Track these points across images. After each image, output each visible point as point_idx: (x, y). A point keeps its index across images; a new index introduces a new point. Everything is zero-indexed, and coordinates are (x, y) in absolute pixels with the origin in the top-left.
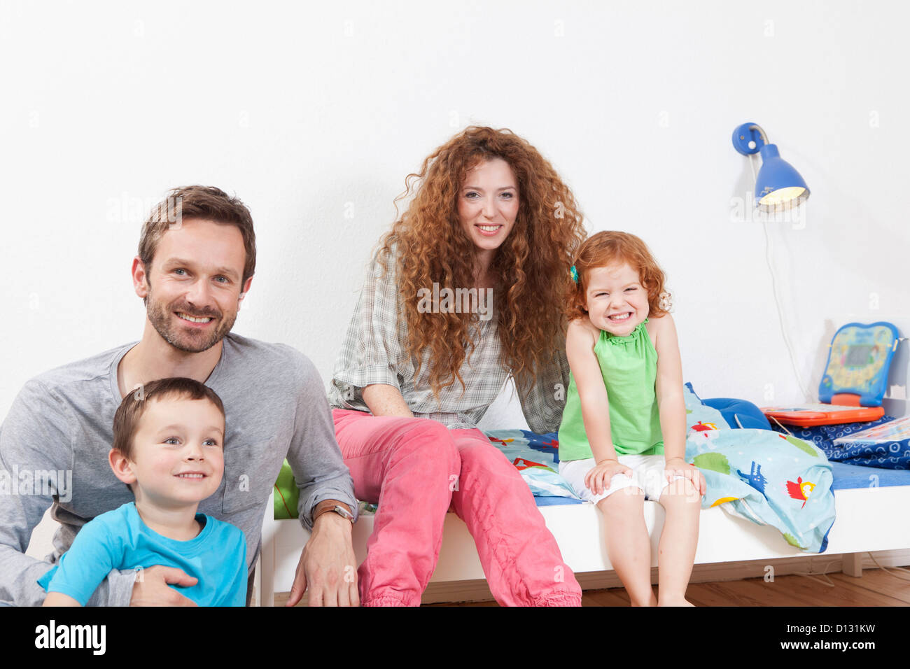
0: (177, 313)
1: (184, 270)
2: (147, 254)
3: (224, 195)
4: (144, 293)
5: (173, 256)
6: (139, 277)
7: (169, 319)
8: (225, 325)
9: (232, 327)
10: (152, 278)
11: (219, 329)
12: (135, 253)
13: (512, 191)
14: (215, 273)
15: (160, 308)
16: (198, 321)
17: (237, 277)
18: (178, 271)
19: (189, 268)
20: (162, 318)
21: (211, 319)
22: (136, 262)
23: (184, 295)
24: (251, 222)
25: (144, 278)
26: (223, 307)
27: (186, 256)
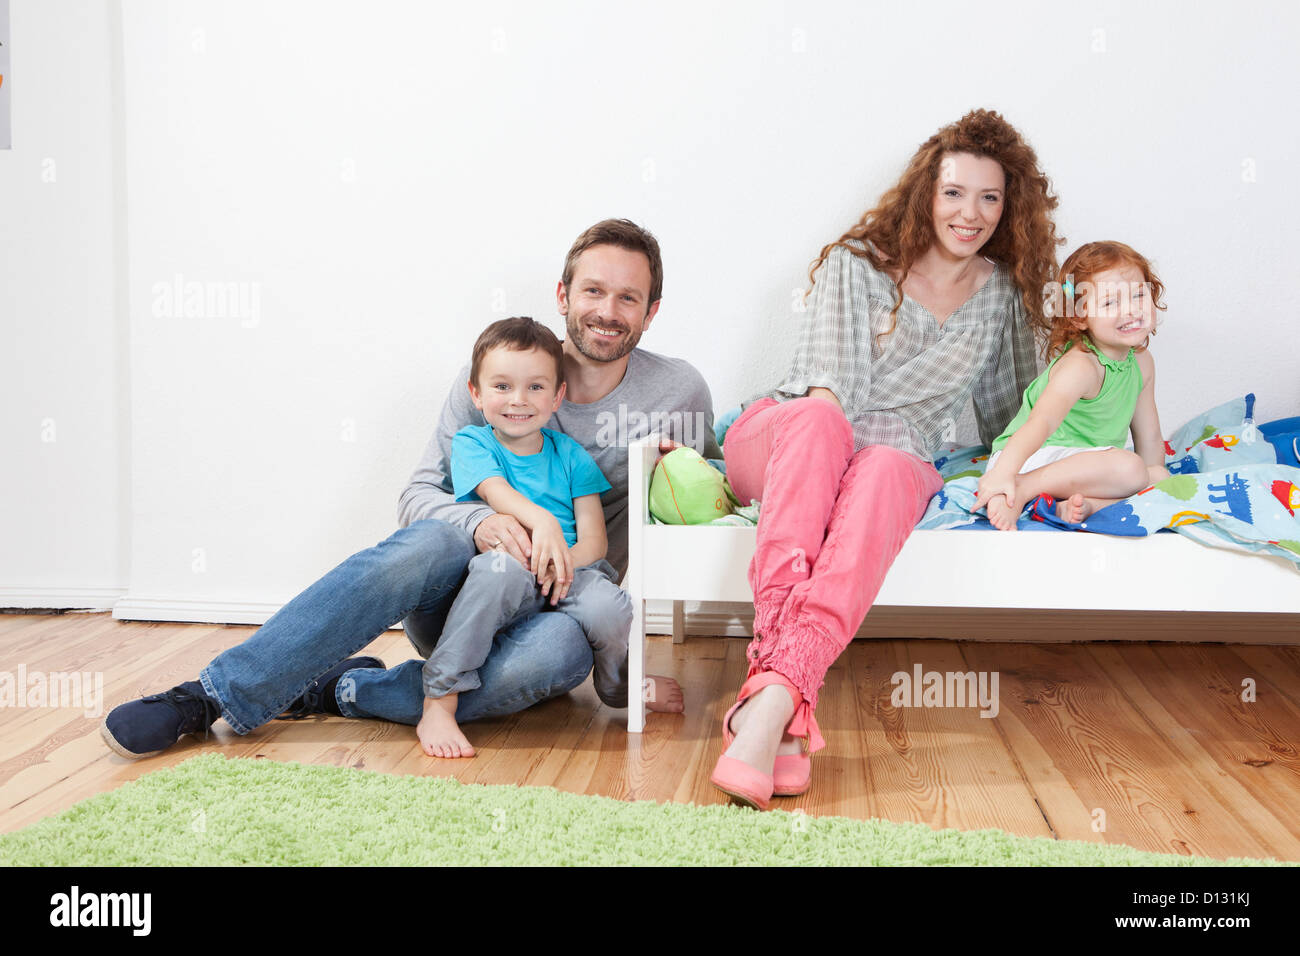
0: (589, 326)
1: (596, 290)
2: (568, 278)
3: (634, 226)
4: (565, 310)
5: (587, 276)
6: (562, 298)
7: (583, 330)
8: (631, 339)
9: (638, 341)
10: (570, 298)
11: (626, 341)
12: (559, 278)
13: (997, 194)
14: (621, 292)
15: (575, 320)
16: (607, 333)
17: (641, 297)
18: (593, 290)
19: (601, 287)
20: (576, 330)
21: (620, 332)
22: (560, 285)
23: (595, 310)
24: (658, 251)
25: (565, 299)
26: (629, 322)
27: (597, 277)
